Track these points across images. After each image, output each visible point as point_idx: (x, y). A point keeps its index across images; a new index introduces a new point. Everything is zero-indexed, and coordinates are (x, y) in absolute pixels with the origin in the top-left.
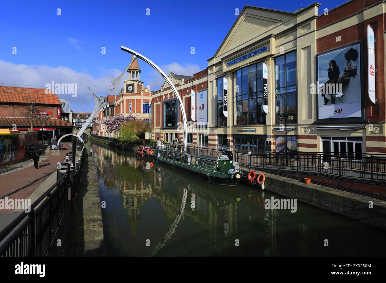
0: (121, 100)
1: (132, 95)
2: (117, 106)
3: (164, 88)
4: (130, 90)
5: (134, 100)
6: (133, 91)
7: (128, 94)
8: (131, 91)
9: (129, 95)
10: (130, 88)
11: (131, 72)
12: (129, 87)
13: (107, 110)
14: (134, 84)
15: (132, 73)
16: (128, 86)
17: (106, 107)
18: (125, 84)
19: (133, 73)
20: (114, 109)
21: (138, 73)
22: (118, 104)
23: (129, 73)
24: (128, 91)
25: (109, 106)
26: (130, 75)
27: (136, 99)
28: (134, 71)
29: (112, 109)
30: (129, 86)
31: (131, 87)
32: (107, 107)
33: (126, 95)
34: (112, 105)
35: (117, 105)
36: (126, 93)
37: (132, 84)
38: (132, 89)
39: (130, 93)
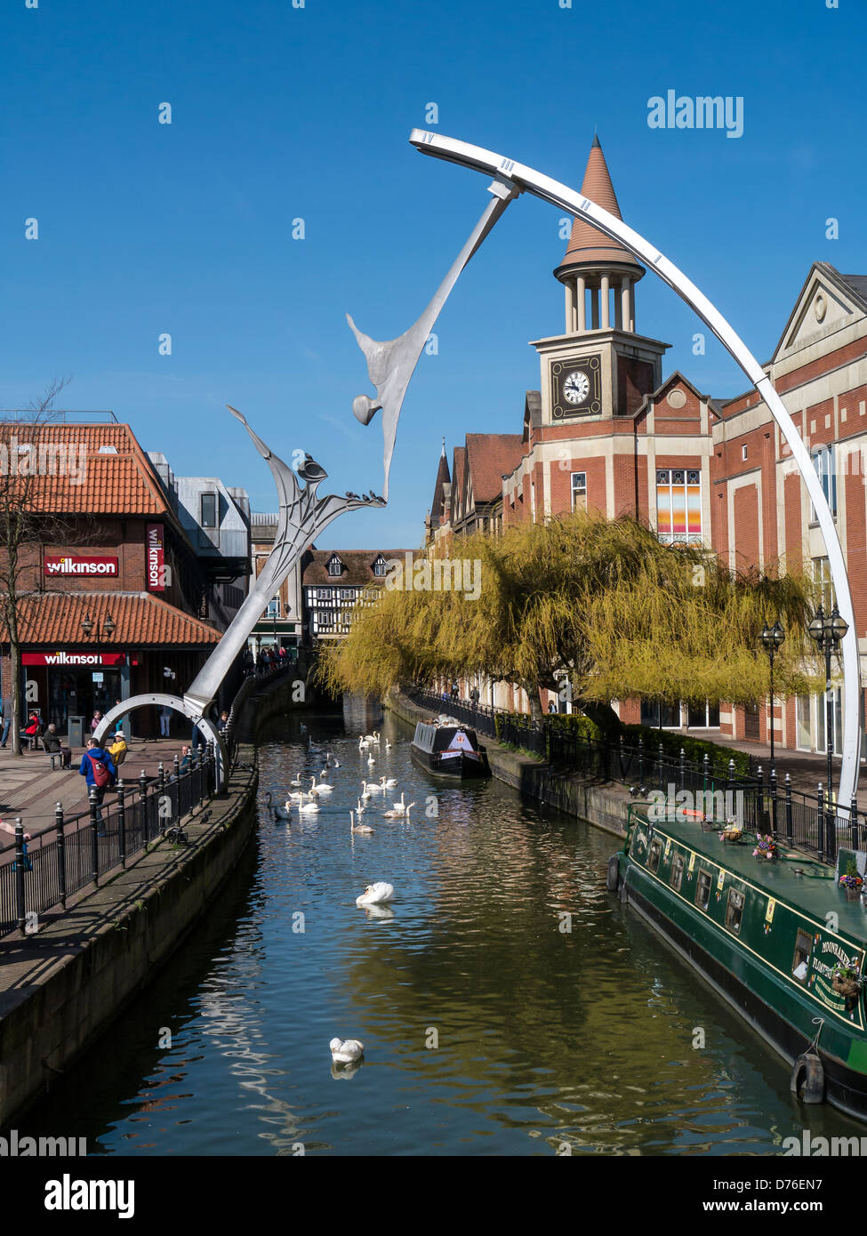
0: (528, 466)
1: (585, 430)
2: (513, 506)
3: (775, 371)
4: (576, 397)
5: (600, 461)
6: (592, 402)
7: (566, 426)
8: (586, 403)
9: (570, 432)
10: (577, 387)
11: (580, 282)
12: (569, 381)
13: (464, 529)
14: (596, 360)
15: (587, 286)
16: (561, 372)
17: (460, 515)
18: (545, 362)
19: (593, 285)
21: (625, 281)
22: (516, 490)
23: (568, 291)
24: (562, 407)
25: (473, 506)
26: (575, 304)
27: (617, 458)
28: (599, 275)
29: (493, 523)
30: (567, 373)
31: (581, 380)
32: (468, 510)
33: (554, 433)
34: (488, 496)
35: (512, 499)
36: (554, 418)
37: (585, 362)
38: (585, 393)
39: (576, 420)
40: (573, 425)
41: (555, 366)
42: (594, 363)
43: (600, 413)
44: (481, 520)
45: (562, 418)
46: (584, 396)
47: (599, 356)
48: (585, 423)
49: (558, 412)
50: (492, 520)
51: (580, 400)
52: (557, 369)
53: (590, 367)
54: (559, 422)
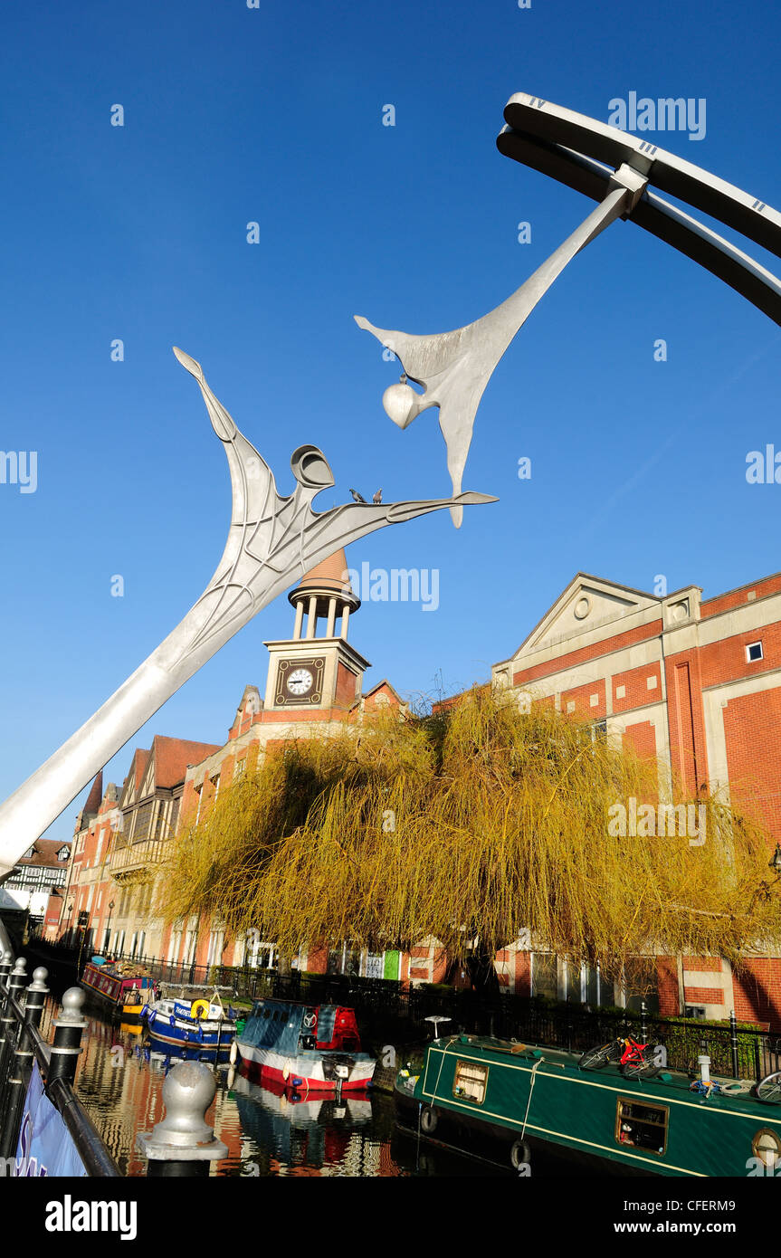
1: (303, 717)
2: (197, 789)
3: (515, 667)
4: (300, 689)
6: (313, 694)
7: (286, 712)
8: (304, 695)
9: (290, 717)
10: (301, 681)
11: (313, 603)
12: (294, 676)
13: (135, 813)
14: (321, 661)
16: (287, 668)
17: (132, 800)
18: (274, 658)
19: (322, 611)
20: (176, 808)
21: (346, 610)
22: (207, 773)
24: (284, 695)
25: (152, 790)
26: (305, 618)
28: (328, 599)
29: (169, 805)
30: (292, 669)
31: (306, 676)
32: (143, 795)
33: (273, 717)
34: (170, 783)
35: (197, 783)
36: (276, 704)
37: (311, 662)
38: (307, 686)
39: (296, 707)
40: (292, 712)
41: (282, 663)
42: (319, 664)
43: (319, 703)
44: (158, 802)
45: (283, 705)
46: (306, 689)
47: (324, 659)
48: (305, 710)
49: (280, 700)
50: (167, 803)
51: (302, 692)
52: (284, 666)
53: (315, 667)
54: (279, 708)
